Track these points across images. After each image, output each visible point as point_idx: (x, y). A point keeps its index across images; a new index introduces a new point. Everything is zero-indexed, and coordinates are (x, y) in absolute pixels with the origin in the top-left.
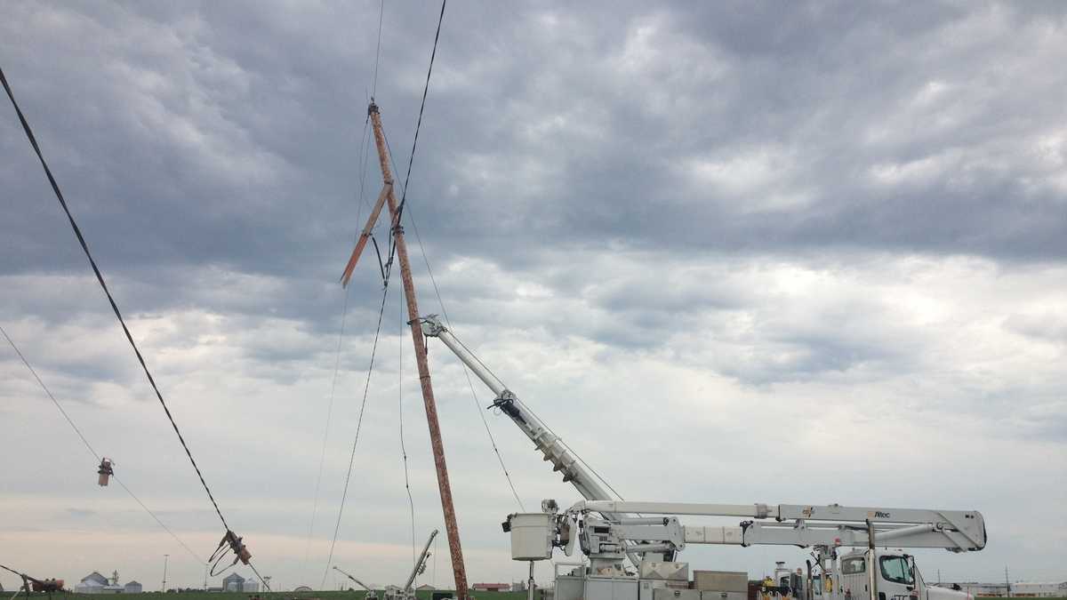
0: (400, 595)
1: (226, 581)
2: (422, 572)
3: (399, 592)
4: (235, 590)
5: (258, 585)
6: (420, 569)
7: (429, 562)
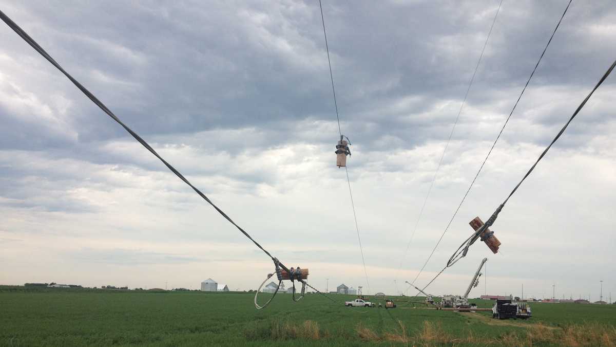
0: (462, 300)
1: (339, 288)
2: (476, 285)
3: (460, 298)
4: (344, 293)
5: (356, 291)
6: (474, 283)
7: (480, 279)
